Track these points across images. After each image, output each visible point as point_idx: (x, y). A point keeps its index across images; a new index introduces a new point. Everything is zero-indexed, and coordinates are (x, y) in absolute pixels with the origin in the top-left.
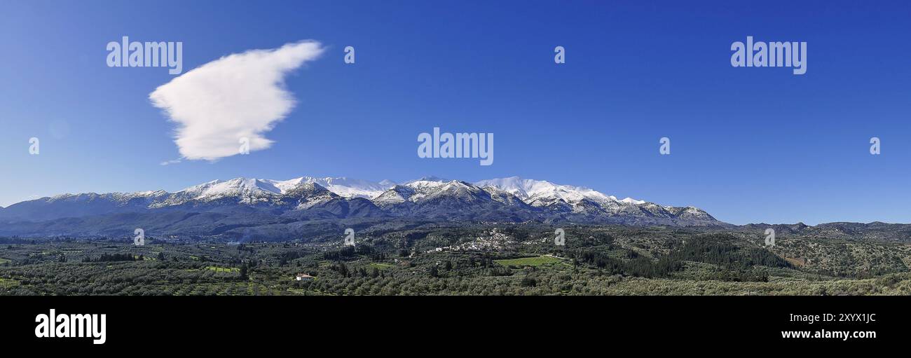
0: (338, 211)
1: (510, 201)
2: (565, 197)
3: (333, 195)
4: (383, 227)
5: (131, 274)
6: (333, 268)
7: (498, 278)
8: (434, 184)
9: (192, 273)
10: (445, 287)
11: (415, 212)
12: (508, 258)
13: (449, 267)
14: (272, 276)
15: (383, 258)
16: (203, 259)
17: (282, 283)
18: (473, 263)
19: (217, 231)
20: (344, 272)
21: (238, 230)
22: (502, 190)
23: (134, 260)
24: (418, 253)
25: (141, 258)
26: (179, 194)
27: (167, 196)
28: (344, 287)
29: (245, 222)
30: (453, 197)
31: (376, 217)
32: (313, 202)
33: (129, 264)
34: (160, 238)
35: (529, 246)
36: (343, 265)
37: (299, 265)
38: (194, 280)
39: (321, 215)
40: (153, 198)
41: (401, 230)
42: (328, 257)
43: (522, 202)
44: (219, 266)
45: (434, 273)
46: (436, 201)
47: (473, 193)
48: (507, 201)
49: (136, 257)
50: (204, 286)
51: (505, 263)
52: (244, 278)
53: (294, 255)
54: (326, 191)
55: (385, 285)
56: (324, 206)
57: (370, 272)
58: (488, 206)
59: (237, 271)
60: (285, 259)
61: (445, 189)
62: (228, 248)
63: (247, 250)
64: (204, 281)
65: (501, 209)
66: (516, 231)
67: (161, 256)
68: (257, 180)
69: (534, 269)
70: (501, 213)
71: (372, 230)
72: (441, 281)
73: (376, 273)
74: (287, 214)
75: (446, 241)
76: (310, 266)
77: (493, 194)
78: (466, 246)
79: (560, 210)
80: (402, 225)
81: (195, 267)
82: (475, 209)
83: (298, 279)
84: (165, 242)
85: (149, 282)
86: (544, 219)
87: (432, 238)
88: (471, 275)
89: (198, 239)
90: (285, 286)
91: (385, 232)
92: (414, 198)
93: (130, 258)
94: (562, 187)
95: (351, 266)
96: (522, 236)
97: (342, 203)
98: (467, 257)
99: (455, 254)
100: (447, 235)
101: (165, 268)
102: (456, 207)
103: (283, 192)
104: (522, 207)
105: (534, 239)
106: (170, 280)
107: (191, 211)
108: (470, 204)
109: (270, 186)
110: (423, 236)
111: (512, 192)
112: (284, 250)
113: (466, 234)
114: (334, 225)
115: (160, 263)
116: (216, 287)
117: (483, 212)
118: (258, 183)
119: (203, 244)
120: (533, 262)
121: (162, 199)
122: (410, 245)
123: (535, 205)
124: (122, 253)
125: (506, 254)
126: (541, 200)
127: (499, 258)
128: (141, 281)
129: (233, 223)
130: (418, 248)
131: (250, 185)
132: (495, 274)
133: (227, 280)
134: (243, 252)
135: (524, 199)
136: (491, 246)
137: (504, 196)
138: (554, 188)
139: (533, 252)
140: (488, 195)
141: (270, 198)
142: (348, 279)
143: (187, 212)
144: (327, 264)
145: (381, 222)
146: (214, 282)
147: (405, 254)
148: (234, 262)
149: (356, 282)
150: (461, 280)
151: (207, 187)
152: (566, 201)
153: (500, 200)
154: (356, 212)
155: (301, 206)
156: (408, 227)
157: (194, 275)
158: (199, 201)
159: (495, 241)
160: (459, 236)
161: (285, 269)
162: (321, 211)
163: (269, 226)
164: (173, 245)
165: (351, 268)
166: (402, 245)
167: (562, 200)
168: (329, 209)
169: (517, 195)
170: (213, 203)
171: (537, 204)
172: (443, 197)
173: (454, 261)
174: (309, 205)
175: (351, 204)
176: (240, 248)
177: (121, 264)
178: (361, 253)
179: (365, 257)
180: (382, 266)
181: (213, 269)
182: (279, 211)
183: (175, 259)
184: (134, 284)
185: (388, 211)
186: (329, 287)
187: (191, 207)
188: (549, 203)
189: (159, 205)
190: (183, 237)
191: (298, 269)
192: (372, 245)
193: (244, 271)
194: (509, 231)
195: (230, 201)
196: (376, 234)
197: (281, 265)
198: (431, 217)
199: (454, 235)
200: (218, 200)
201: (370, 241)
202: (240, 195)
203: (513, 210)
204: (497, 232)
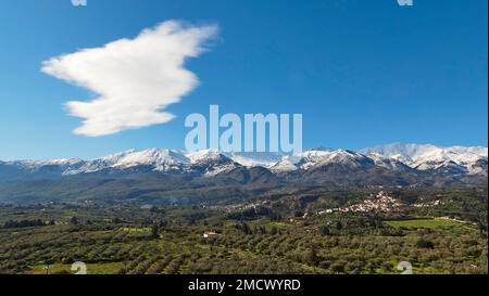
0: (241, 178)
1: (394, 165)
2: (457, 159)
3: (236, 164)
4: (279, 192)
5: (40, 238)
6: (237, 227)
7: (389, 238)
8: (321, 153)
9: (105, 234)
10: (337, 244)
11: (307, 178)
12: (398, 219)
13: (340, 226)
14: (182, 234)
15: (280, 218)
16: (117, 221)
17: (190, 240)
18: (362, 223)
19: (131, 196)
20: (246, 230)
21: (151, 194)
22: (384, 157)
23: (45, 225)
24: (310, 214)
25: (52, 223)
26: (95, 162)
27: (82, 163)
28: (246, 243)
29: (158, 187)
30: (339, 165)
31: (273, 183)
32: (218, 170)
33: (37, 229)
34: (74, 203)
35: (420, 208)
36: (245, 225)
37: (206, 224)
38: (107, 241)
39: (226, 182)
40: (67, 165)
41: (296, 194)
42: (231, 217)
43: (406, 166)
44: (133, 227)
45: (326, 231)
46: (324, 168)
47: (357, 160)
48: (391, 166)
49: (47, 222)
50: (117, 246)
51: (396, 225)
52: (155, 236)
53: (202, 216)
54: (230, 161)
55: (282, 241)
56: (228, 174)
57: (269, 229)
58: (372, 171)
59: (148, 230)
60: (193, 220)
61: (332, 157)
62: (142, 210)
63: (159, 211)
64: (117, 241)
65: (385, 174)
66: (403, 194)
67: (74, 220)
68: (170, 152)
69: (429, 231)
70: (386, 177)
71: (270, 194)
72: (332, 239)
73: (274, 231)
74: (196, 180)
75: (336, 204)
76: (217, 225)
77: (376, 160)
78: (355, 208)
79: (451, 172)
80: (295, 190)
81: (108, 228)
82: (360, 174)
83: (206, 236)
84: (79, 207)
85: (60, 245)
86: (434, 182)
87: (322, 201)
88: (361, 234)
89: (112, 203)
90: (193, 242)
91: (281, 196)
92: (305, 166)
93: (40, 224)
94: (450, 149)
95: (252, 225)
96: (412, 199)
97: (244, 171)
98: (355, 218)
99: (344, 214)
100: (336, 198)
101: (77, 231)
102: (343, 173)
103: (193, 162)
104: (407, 171)
105: (425, 202)
106: (83, 241)
107: (107, 178)
108: (355, 170)
109: (182, 156)
110: (314, 199)
111: (395, 157)
112: (194, 212)
113: (354, 197)
114: (237, 190)
115: (73, 226)
116: (128, 246)
117: (368, 177)
118: (171, 153)
119: (118, 207)
120: (426, 224)
121: (77, 166)
122: (303, 207)
123: (421, 168)
124: (30, 219)
125: (395, 216)
126: (428, 163)
127: (389, 220)
128: (51, 245)
129: (147, 188)
130: (310, 209)
131: (163, 155)
132: (385, 234)
133: (139, 239)
134: (155, 214)
135: (408, 163)
136: (379, 208)
137: (388, 162)
138: (441, 150)
139: (424, 215)
140: (372, 162)
141: (181, 166)
142: (248, 236)
143: (103, 178)
144: (231, 223)
145: (276, 187)
146: (126, 242)
147: (299, 215)
148: (146, 223)
149: (256, 238)
150: (351, 238)
151: (123, 156)
152: (458, 163)
153: (384, 165)
154: (256, 179)
155: (208, 173)
156: (301, 191)
157: (107, 236)
158: (115, 169)
159: (383, 203)
160: (347, 199)
161: (194, 227)
162: (225, 178)
163: (180, 191)
164: (87, 209)
165: (252, 227)
166: (296, 207)
167: (451, 162)
168: (233, 176)
169: (400, 160)
170: (128, 171)
171: (423, 167)
172: (331, 165)
173: (344, 222)
174: (215, 173)
175: (252, 172)
176: (152, 210)
177: (29, 230)
178: (260, 214)
179: (264, 217)
180: (279, 225)
181: (126, 229)
182: (188, 178)
183: (89, 222)
184: (43, 249)
185: (284, 178)
186: (232, 243)
187: (106, 174)
188: (437, 166)
189: (74, 172)
190: (98, 202)
191: (206, 228)
192: (269, 207)
193: (155, 230)
194: (396, 194)
195: (144, 168)
196: (274, 197)
197: (190, 224)
198: (321, 182)
199: (342, 198)
200: (133, 167)
201: (268, 203)
202: (154, 163)
203: (398, 173)
204: (384, 195)
